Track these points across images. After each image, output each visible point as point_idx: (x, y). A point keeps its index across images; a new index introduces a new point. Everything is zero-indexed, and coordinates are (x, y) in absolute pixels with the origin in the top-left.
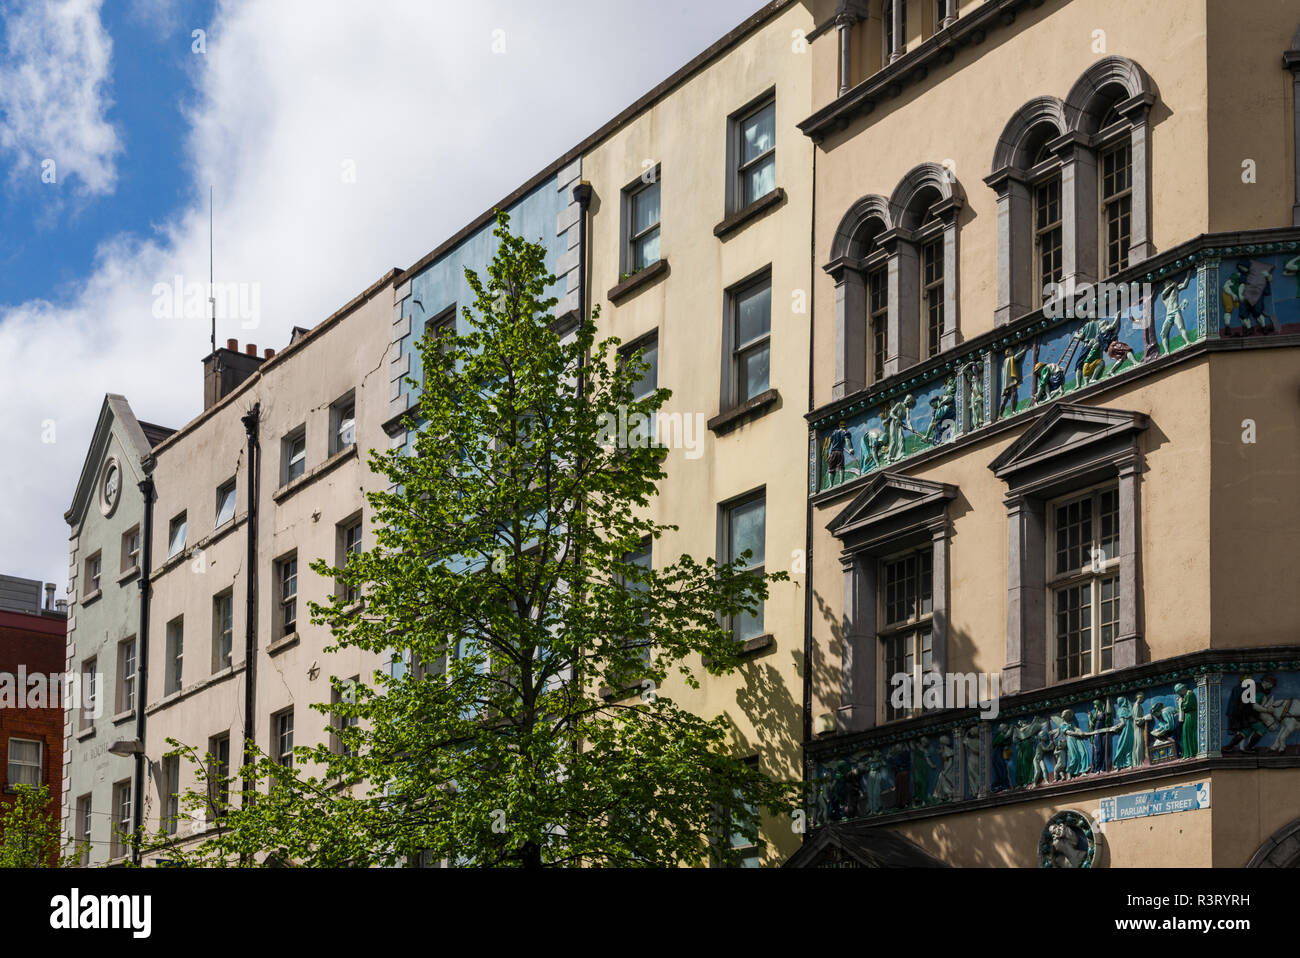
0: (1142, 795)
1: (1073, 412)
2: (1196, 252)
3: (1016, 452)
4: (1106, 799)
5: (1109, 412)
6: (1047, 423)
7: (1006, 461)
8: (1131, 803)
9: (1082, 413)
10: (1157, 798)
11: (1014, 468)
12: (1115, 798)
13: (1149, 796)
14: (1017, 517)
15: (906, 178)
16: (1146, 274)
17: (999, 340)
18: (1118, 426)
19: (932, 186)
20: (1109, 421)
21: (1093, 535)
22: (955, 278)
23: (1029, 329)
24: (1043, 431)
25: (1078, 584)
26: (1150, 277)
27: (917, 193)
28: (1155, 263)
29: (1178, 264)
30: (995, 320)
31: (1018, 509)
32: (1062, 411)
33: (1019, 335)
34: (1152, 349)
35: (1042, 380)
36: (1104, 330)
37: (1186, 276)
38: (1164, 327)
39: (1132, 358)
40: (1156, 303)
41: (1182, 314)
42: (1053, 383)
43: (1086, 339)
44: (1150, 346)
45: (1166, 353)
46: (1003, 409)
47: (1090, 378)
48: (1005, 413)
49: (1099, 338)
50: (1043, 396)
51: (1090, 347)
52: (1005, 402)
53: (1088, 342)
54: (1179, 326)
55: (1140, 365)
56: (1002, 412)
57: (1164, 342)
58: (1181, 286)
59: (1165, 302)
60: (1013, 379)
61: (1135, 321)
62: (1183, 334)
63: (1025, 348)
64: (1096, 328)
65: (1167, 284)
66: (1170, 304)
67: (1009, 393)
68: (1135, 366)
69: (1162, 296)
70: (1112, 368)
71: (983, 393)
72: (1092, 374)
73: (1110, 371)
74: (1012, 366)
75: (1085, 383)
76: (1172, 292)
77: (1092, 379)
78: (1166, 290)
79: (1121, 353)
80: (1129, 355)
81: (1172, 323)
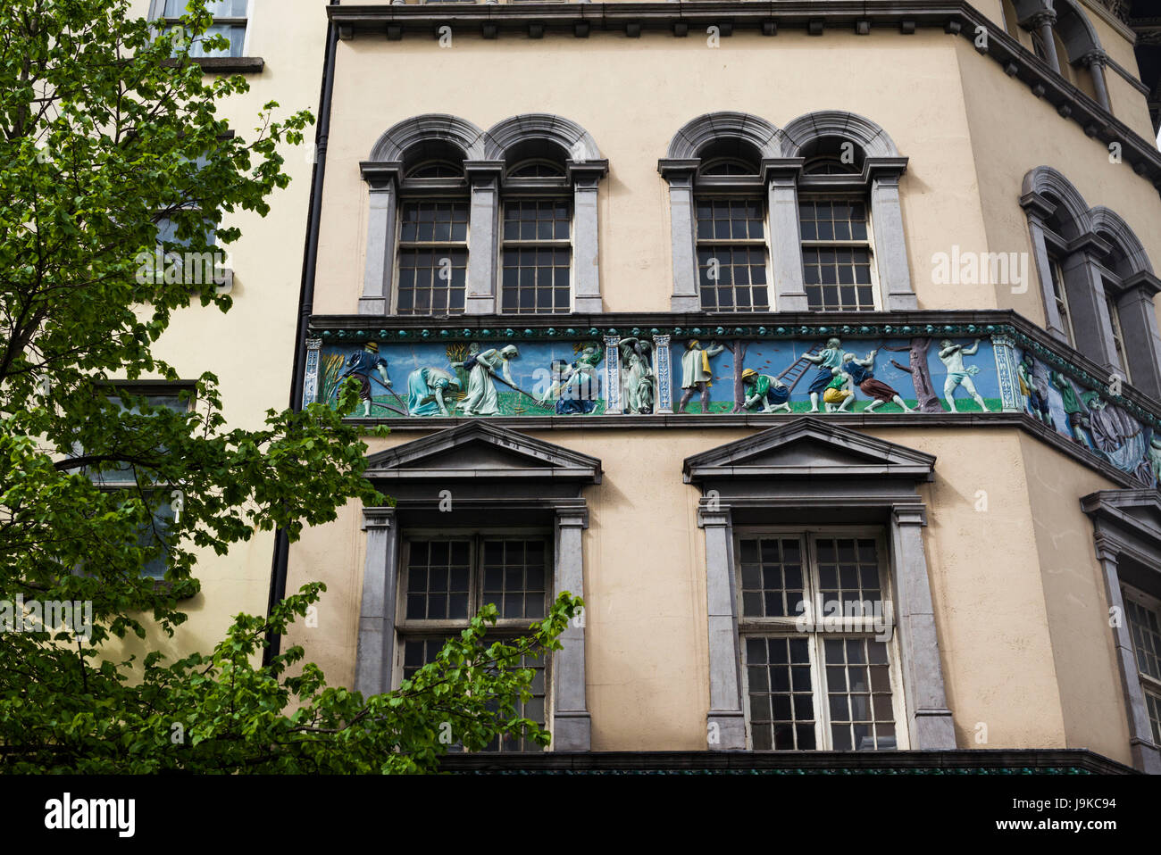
1: (830, 434)
2: (998, 324)
3: (731, 454)
5: (892, 448)
6: (783, 435)
7: (714, 460)
9: (845, 439)
11: (728, 472)
14: (722, 531)
15: (518, 119)
16: (926, 325)
17: (686, 327)
18: (905, 466)
19: (552, 142)
20: (891, 458)
21: (806, 583)
22: (596, 243)
23: (738, 329)
24: (777, 443)
25: (785, 635)
26: (929, 329)
27: (525, 141)
28: (943, 317)
29: (971, 328)
30: (673, 306)
31: (723, 521)
32: (809, 428)
33: (720, 330)
34: (933, 402)
35: (761, 387)
36: (858, 362)
37: (973, 343)
38: (948, 385)
39: (902, 403)
40: (929, 358)
41: (974, 380)
42: (776, 396)
43: (826, 364)
44: (930, 397)
45: (954, 411)
46: (686, 403)
47: (837, 407)
48: (688, 409)
49: (846, 369)
50: (758, 405)
51: (836, 375)
52: (690, 396)
53: (830, 368)
54: (971, 389)
55: (917, 412)
56: (684, 407)
57: (950, 399)
58: (966, 351)
59: (944, 360)
60: (706, 374)
61: (898, 366)
62: (978, 399)
63: (721, 348)
64: (838, 357)
65: (947, 343)
66: (954, 364)
67: (697, 388)
68: (908, 411)
69: (941, 353)
70: (871, 405)
71: (651, 378)
72: (842, 402)
73: (869, 408)
74: (705, 360)
75: (829, 410)
76: (957, 354)
77: (841, 408)
78: (948, 349)
79: (885, 393)
80: (896, 398)
81: (959, 384)
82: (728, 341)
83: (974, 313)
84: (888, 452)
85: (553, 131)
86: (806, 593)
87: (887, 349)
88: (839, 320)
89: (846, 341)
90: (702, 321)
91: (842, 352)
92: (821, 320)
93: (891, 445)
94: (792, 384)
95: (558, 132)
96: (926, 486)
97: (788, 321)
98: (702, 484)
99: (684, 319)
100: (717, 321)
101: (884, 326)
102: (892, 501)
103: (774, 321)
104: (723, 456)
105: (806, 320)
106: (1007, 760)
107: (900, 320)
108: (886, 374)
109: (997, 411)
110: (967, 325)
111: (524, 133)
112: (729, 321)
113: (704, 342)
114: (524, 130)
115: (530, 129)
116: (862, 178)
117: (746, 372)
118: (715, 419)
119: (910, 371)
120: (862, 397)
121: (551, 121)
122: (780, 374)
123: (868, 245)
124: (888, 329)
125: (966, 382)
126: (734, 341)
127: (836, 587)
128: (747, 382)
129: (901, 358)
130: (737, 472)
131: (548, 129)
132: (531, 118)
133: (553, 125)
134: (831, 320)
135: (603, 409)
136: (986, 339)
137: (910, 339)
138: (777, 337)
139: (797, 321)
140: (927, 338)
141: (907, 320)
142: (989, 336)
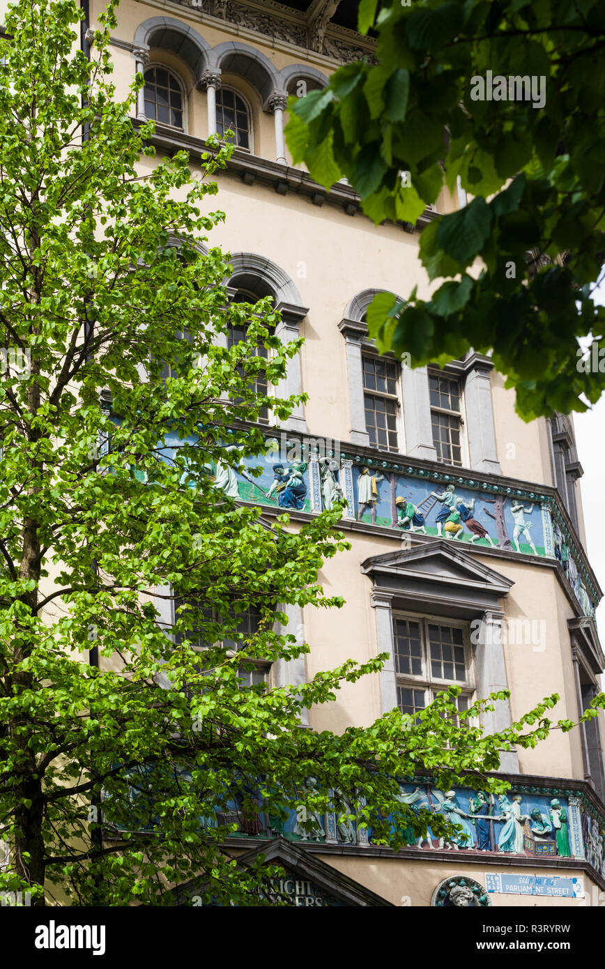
0: (525, 877)
2: (547, 495)
3: (395, 558)
4: (490, 874)
5: (489, 572)
7: (386, 561)
8: (515, 881)
10: (539, 882)
11: (393, 571)
12: (499, 874)
13: (531, 879)
14: (386, 612)
15: (242, 255)
16: (507, 487)
17: (364, 457)
18: (496, 586)
19: (264, 281)
20: (488, 578)
21: (423, 654)
22: (299, 376)
23: (396, 466)
24: (423, 556)
25: (412, 687)
26: (509, 491)
27: (245, 275)
28: (517, 484)
29: (532, 495)
30: (353, 438)
31: (387, 605)
32: (442, 549)
33: (385, 465)
34: (508, 543)
35: (409, 513)
36: (467, 506)
37: (530, 506)
38: (516, 533)
39: (490, 540)
40: (505, 511)
41: (530, 531)
42: (418, 520)
43: (447, 503)
44: (507, 539)
45: (519, 551)
46: (362, 514)
47: (453, 535)
48: (363, 519)
49: (458, 509)
50: (406, 525)
51: (452, 512)
52: (364, 510)
53: (449, 506)
54: (529, 538)
55: (498, 548)
56: (361, 517)
57: (517, 543)
58: (526, 510)
59: (514, 514)
60: (374, 495)
61: (488, 513)
62: (532, 545)
63: (382, 477)
64: (455, 499)
65: (516, 503)
66: (519, 518)
67: (369, 505)
68: (493, 546)
69: (513, 509)
70: (471, 538)
71: (339, 490)
72: (456, 532)
73: (471, 540)
74: (374, 485)
75: (448, 537)
76: (521, 511)
77: (456, 537)
78: (517, 507)
79: (480, 531)
80: (487, 536)
81: (521, 533)
82: (388, 474)
83: (536, 485)
84: (487, 574)
85: (266, 272)
86: (423, 659)
87: (482, 499)
88: (458, 473)
89: (459, 489)
90: (374, 455)
91: (455, 496)
92: (448, 471)
93: (490, 570)
94: (425, 513)
95: (269, 274)
96: (502, 600)
97: (427, 467)
98: (373, 576)
99: (363, 450)
100: (384, 457)
101: (482, 483)
102: (487, 608)
103: (419, 465)
104: (391, 560)
105: (438, 469)
106: (547, 783)
107: (494, 481)
108: (480, 517)
109: (542, 556)
110: (530, 492)
111: (245, 268)
112: (392, 459)
113: (373, 471)
114: (246, 265)
115: (250, 266)
116: (464, 366)
117: (399, 499)
118: (382, 530)
119: (494, 518)
120: (467, 531)
121: (266, 264)
122: (419, 504)
123: (460, 416)
124: (485, 486)
125: (526, 532)
126: (390, 473)
127: (452, 660)
128: (400, 507)
129: (490, 507)
130: (400, 572)
131: (262, 270)
132: (251, 257)
133: (267, 267)
134: (453, 472)
135: (309, 508)
136: (538, 504)
137: (496, 495)
138: (417, 476)
139: (432, 468)
140: (505, 497)
141: (497, 481)
142: (540, 503)
